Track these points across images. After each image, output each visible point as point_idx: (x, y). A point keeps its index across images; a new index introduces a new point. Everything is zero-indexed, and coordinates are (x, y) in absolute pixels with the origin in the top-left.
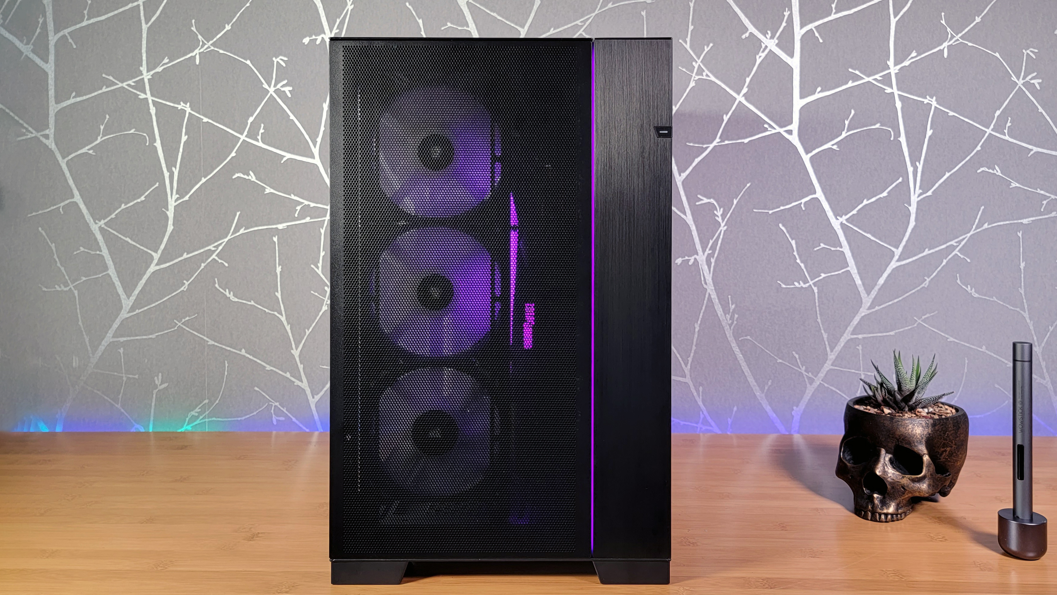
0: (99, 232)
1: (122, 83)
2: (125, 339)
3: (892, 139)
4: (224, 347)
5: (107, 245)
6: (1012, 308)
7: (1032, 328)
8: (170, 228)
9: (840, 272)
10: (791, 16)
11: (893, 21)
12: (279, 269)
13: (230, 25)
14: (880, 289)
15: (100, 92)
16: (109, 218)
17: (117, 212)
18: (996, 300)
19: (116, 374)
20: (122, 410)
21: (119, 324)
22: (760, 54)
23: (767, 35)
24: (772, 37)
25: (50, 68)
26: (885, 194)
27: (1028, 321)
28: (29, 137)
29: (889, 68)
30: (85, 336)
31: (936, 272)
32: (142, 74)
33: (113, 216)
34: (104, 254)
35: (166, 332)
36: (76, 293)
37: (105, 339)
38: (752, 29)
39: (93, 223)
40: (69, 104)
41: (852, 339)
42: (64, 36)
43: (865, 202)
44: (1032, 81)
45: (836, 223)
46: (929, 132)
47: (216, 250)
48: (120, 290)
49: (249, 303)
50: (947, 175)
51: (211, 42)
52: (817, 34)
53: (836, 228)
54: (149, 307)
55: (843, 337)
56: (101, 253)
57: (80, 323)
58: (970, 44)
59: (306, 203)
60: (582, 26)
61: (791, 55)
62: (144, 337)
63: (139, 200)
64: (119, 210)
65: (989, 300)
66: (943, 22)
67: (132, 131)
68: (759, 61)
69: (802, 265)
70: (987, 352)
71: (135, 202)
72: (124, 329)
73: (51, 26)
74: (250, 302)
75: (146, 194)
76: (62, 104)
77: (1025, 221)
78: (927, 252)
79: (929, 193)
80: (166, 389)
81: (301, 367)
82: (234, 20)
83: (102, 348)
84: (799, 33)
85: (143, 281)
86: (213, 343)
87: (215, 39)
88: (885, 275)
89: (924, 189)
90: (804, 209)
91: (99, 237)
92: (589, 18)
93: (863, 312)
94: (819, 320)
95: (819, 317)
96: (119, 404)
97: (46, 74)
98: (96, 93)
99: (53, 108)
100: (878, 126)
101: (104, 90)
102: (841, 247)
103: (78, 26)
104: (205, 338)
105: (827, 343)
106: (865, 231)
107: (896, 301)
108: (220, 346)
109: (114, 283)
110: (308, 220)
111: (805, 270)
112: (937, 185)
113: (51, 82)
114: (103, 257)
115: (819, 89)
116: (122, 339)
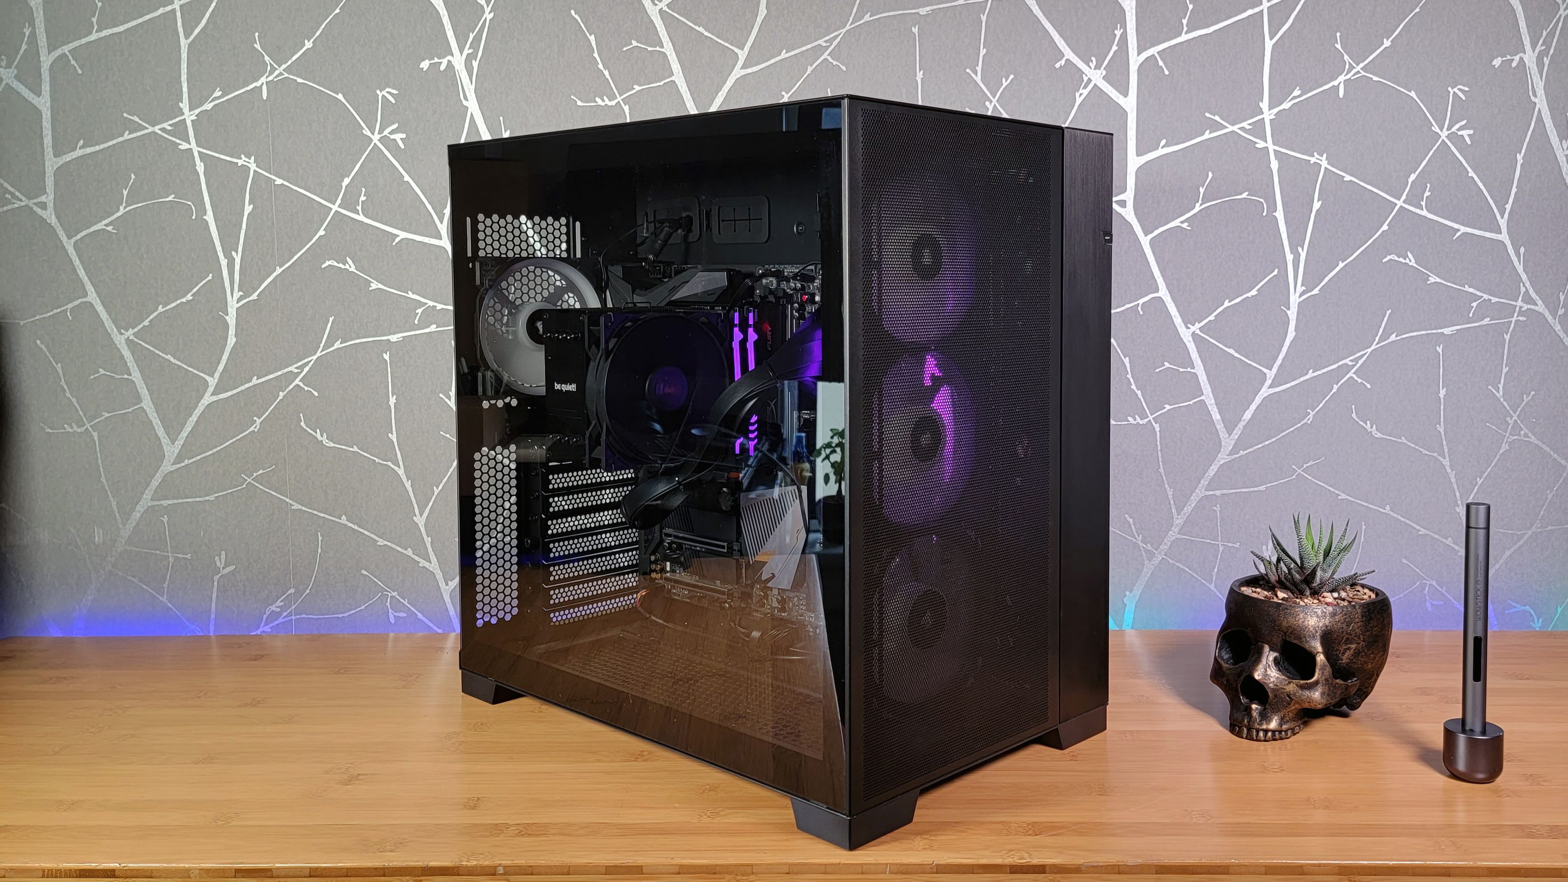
0: (126, 348)
1: (153, 126)
2: (170, 502)
3: (1264, 214)
4: (315, 512)
5: (138, 366)
6: (1426, 452)
7: (1453, 480)
8: (232, 340)
9: (1191, 403)
10: (1124, 36)
11: (1269, 44)
12: (392, 400)
13: (312, 40)
14: (1244, 427)
15: (120, 139)
16: (140, 326)
17: (151, 317)
18: (1405, 441)
19: (158, 552)
20: (170, 605)
21: (160, 481)
22: (1081, 91)
23: (1091, 64)
24: (1097, 67)
25: (43, 103)
26: (1254, 292)
27: (1449, 470)
28: (16, 206)
29: (1263, 113)
30: (111, 499)
31: (1324, 402)
32: (183, 114)
33: (146, 323)
34: (134, 379)
35: (230, 491)
36: (95, 434)
37: (141, 503)
38: (1069, 54)
39: (117, 333)
40: (74, 157)
41: (1207, 496)
42: (64, 55)
43: (1227, 304)
44: (1460, 133)
45: (1185, 334)
46: (1317, 205)
47: (301, 373)
48: (161, 432)
49: (351, 449)
50: (1341, 265)
51: (284, 66)
52: (1161, 63)
53: (1185, 341)
54: (203, 455)
55: (1194, 494)
56: (130, 377)
57: (103, 480)
58: (1375, 78)
59: (431, 303)
60: (827, 47)
61: (1125, 94)
62: (198, 499)
63: (184, 300)
64: (155, 314)
65: (1396, 441)
66: (1338, 46)
67: (170, 198)
68: (1079, 100)
69: (1139, 393)
70: (1392, 513)
71: (179, 302)
72: (168, 487)
73: (42, 40)
74: (353, 447)
75: (195, 290)
76: (64, 156)
77: (1447, 331)
78: (1311, 374)
79: (1316, 291)
80: (232, 573)
81: (428, 540)
82: (318, 34)
83: (137, 515)
84: (1135, 60)
85: (194, 418)
86: (300, 507)
87: (289, 62)
88: (1253, 407)
89: (1309, 284)
90: (1141, 313)
91: (127, 353)
92: (837, 36)
93: (1223, 458)
94: (1162, 470)
95: (1161, 467)
96: (165, 597)
97: (39, 113)
98: (114, 142)
99: (51, 163)
100: (1245, 195)
101: (127, 136)
102: (1193, 368)
103: (84, 41)
104: (287, 500)
105: (1172, 502)
106: (1226, 346)
107: (1267, 443)
108: (310, 511)
109: (151, 421)
110: (433, 328)
111: (1142, 400)
112: (1326, 280)
113: (47, 125)
114: (133, 382)
115: (1163, 142)
116: (165, 503)
